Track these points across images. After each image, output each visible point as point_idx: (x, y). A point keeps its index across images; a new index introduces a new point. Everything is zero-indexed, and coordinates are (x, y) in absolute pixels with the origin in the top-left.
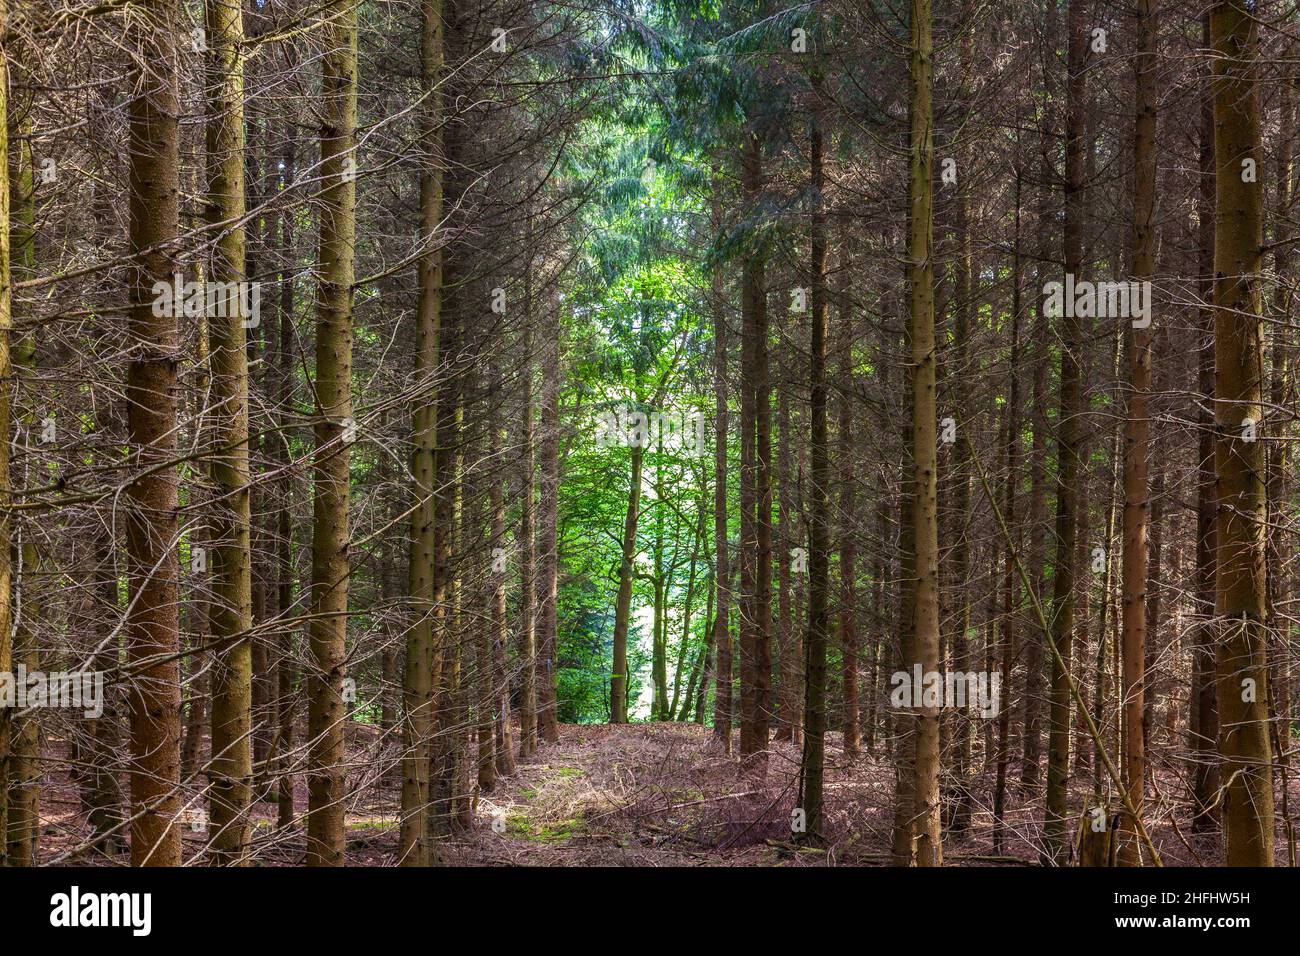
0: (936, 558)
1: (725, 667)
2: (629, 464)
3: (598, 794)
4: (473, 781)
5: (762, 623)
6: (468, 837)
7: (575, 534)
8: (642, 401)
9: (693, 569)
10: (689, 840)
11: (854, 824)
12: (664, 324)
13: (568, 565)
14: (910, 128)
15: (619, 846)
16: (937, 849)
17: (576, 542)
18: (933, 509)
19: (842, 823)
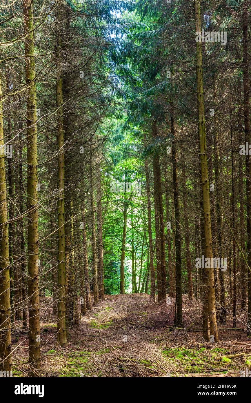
0: (211, 240)
1: (153, 276)
2: (123, 218)
3: (116, 314)
4: (80, 312)
5: (163, 262)
6: (78, 328)
7: (108, 239)
8: (126, 199)
9: (143, 248)
10: (143, 327)
11: (192, 320)
12: (132, 177)
13: (106, 248)
14: (198, 115)
15: (123, 329)
16: (216, 326)
17: (108, 241)
18: (210, 225)
19: (188, 320)
